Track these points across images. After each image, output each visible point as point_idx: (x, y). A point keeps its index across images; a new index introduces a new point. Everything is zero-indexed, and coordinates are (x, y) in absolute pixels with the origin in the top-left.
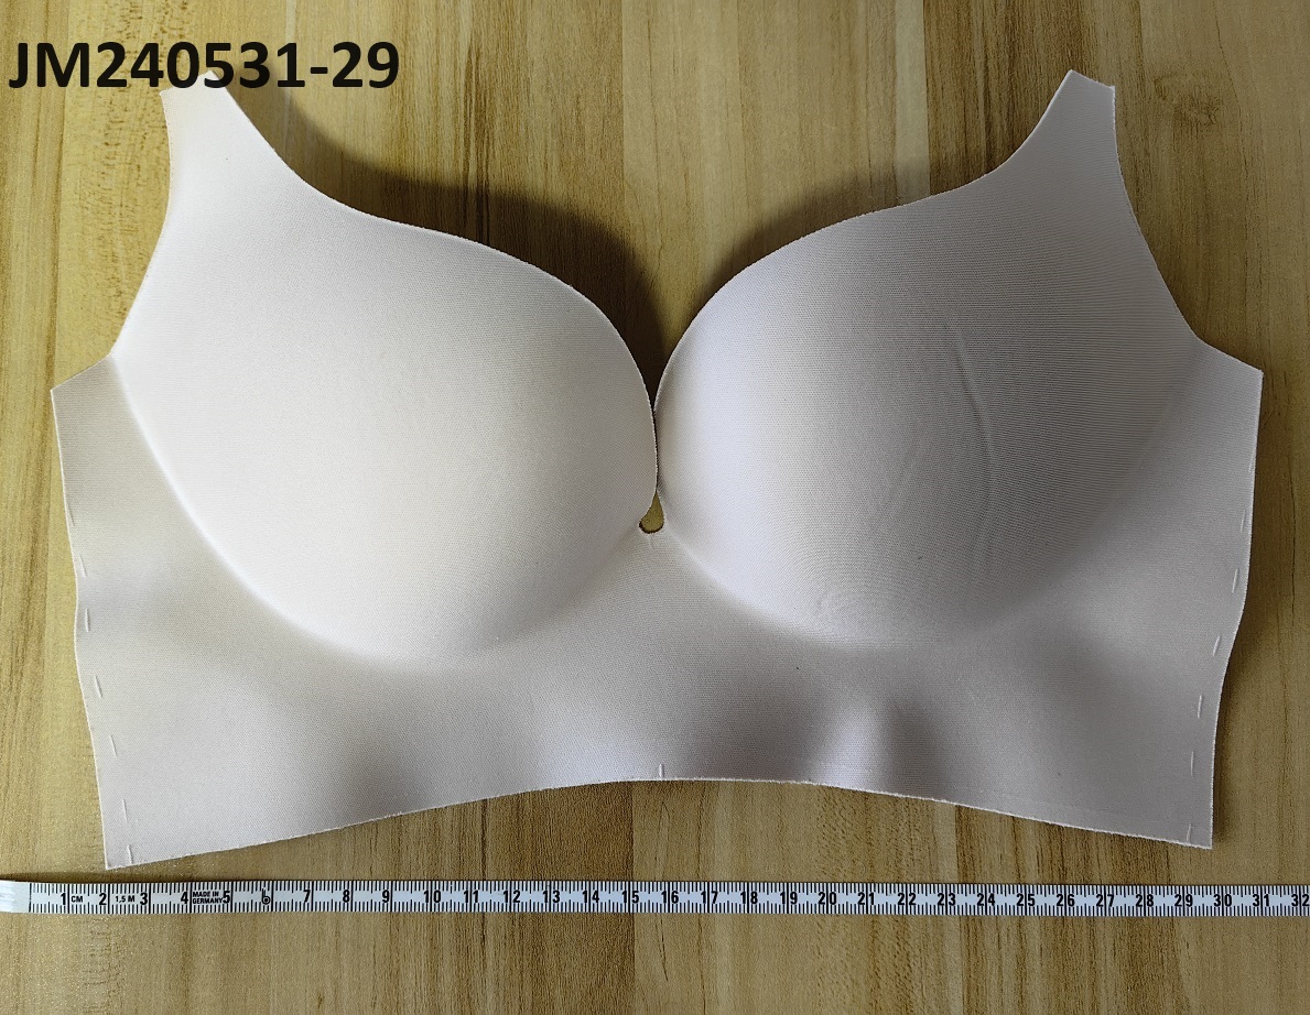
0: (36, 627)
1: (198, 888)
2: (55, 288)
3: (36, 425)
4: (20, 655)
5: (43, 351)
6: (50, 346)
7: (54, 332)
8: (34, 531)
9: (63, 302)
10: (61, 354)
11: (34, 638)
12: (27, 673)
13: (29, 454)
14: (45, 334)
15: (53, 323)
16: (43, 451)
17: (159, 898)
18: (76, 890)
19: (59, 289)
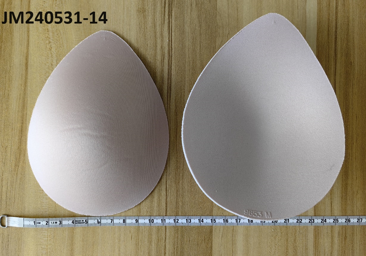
0: (23, 151)
1: (77, 219)
2: (28, 40)
3: (23, 85)
4: (18, 160)
5: (25, 61)
6: (27, 59)
7: (28, 55)
8: (22, 120)
9: (31, 44)
10: (30, 62)
11: (22, 155)
12: (20, 166)
13: (20, 95)
14: (25, 55)
15: (28, 51)
16: (25, 94)
17: (65, 222)
18: (38, 220)
19: (29, 40)
